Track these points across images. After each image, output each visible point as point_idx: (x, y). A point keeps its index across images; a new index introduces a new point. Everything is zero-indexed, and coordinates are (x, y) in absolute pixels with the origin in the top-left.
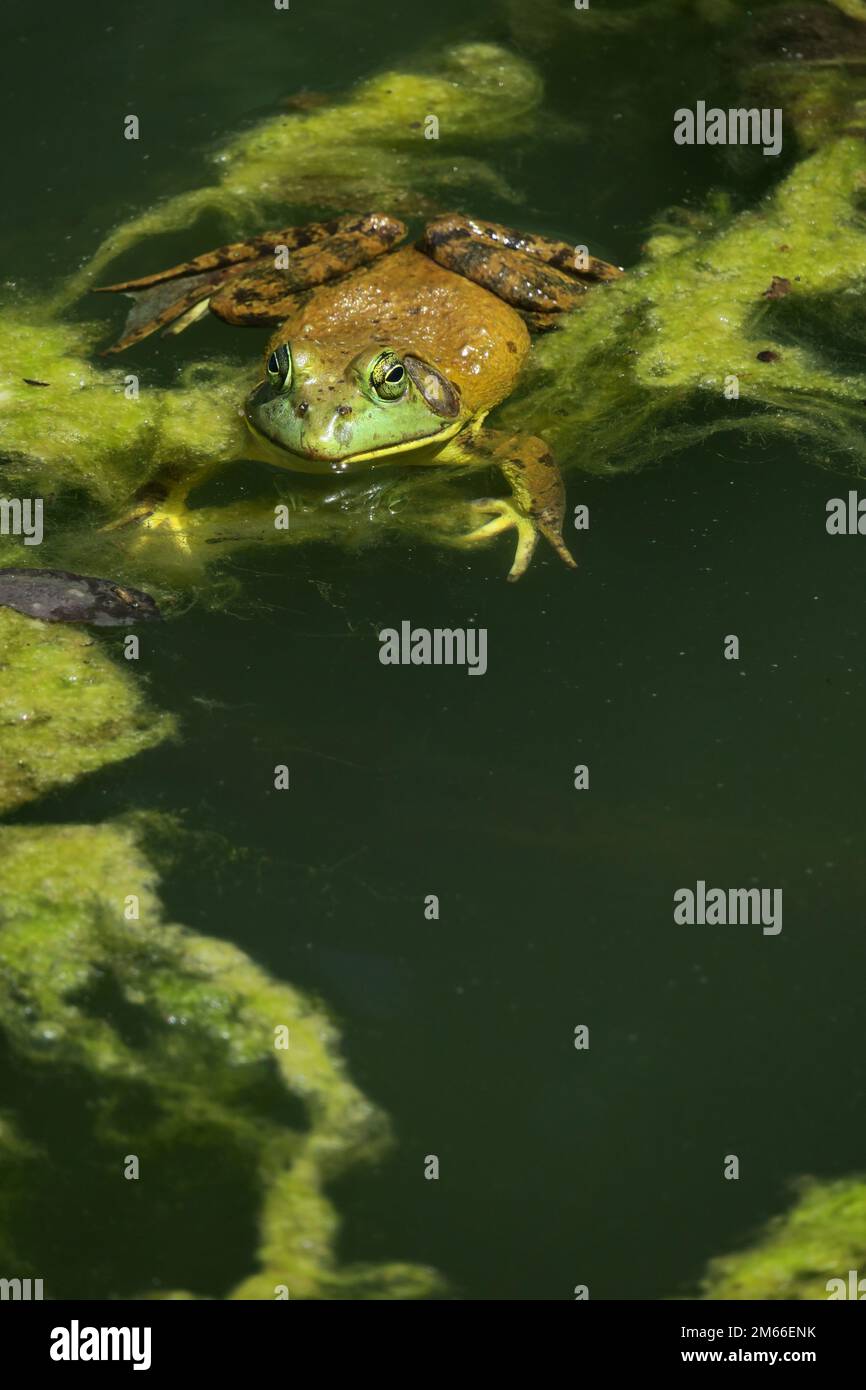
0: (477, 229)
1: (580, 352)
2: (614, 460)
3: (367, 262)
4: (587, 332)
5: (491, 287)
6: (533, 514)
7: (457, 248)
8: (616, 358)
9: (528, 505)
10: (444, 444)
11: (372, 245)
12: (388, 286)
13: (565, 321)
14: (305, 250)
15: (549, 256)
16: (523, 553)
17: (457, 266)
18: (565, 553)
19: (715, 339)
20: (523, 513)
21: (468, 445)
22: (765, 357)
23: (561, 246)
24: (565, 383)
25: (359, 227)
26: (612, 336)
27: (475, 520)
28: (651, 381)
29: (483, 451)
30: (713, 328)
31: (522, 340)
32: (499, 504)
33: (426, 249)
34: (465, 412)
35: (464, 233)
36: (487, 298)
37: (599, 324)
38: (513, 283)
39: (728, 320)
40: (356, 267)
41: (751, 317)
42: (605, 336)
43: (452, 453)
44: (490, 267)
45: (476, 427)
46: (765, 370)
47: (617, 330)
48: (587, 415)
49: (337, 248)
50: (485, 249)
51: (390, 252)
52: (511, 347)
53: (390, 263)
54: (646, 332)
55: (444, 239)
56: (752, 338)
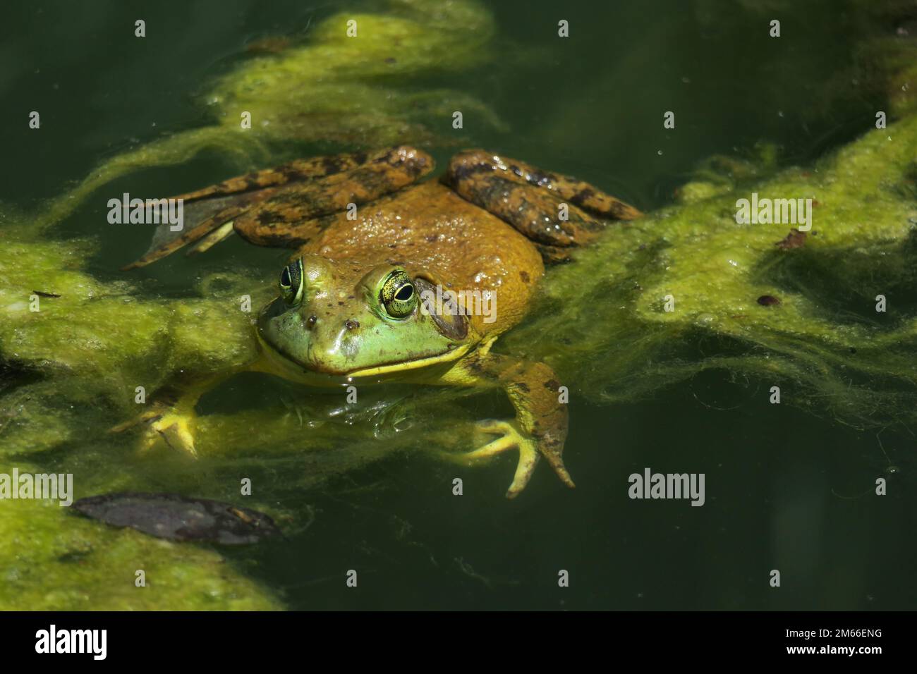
0: (500, 164)
1: (589, 284)
2: (612, 390)
3: (392, 192)
4: (599, 266)
5: (511, 220)
6: (535, 436)
7: (479, 181)
8: (624, 291)
9: (530, 427)
10: (450, 364)
11: (398, 176)
12: (408, 214)
13: (579, 255)
14: (332, 178)
15: (571, 194)
16: (523, 471)
17: (478, 200)
18: (563, 473)
19: (719, 281)
20: (525, 435)
21: (475, 368)
22: (765, 301)
23: (583, 185)
24: (571, 312)
25: (386, 158)
26: (622, 270)
27: (478, 439)
28: (649, 316)
29: (489, 374)
30: (719, 270)
31: (536, 271)
32: (503, 425)
33: (450, 181)
34: (473, 336)
35: (487, 168)
36: (504, 229)
37: (612, 259)
38: (532, 216)
39: (735, 264)
40: (381, 196)
41: (760, 265)
42: (615, 271)
43: (458, 374)
44: (509, 201)
45: (484, 351)
46: (762, 313)
47: (628, 265)
48: (589, 345)
49: (364, 177)
50: (505, 183)
51: (416, 184)
52: (524, 276)
53: (414, 194)
54: (657, 270)
55: (469, 171)
56: (757, 283)
